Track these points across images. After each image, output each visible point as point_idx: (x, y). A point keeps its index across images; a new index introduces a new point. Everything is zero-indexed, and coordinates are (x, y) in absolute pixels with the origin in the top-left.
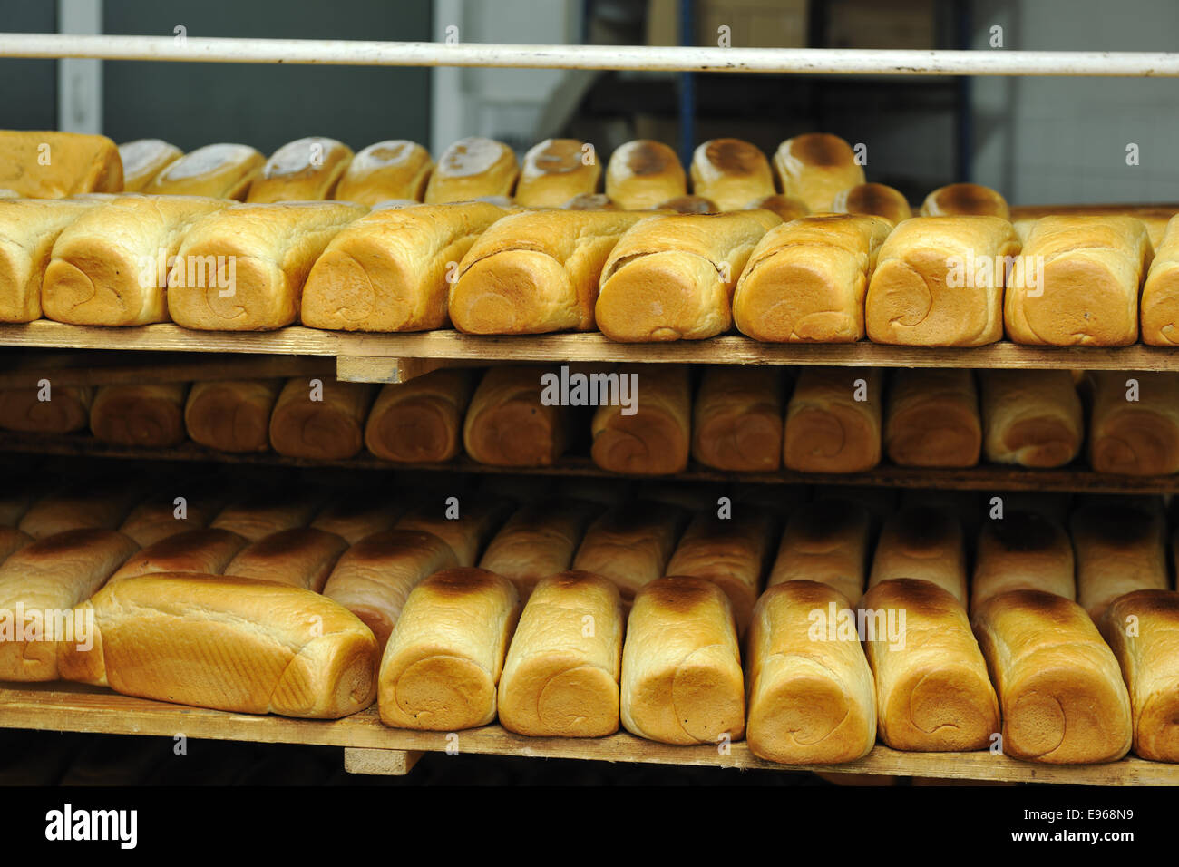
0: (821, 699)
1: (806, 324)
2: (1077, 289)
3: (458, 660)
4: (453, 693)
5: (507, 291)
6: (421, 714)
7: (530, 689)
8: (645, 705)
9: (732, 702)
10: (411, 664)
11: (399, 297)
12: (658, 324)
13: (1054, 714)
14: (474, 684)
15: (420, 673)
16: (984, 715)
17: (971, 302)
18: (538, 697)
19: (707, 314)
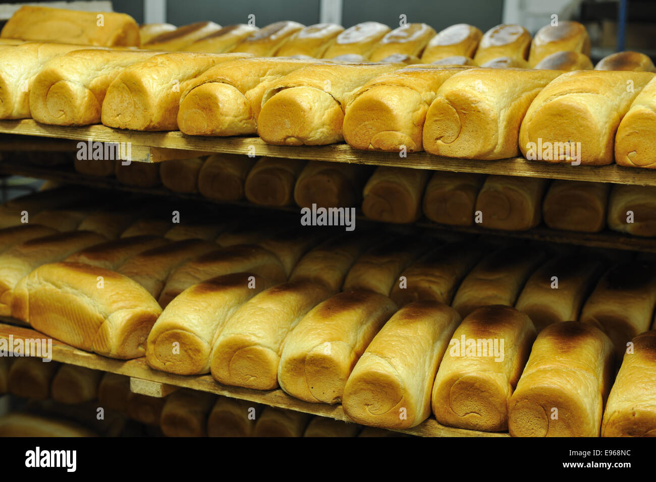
0: (384, 387)
1: (378, 138)
2: (564, 122)
3: (187, 333)
4: (185, 353)
5: (204, 108)
6: (168, 363)
7: (225, 356)
8: (289, 375)
9: (340, 379)
10: (162, 333)
11: (145, 109)
12: (288, 134)
13: (540, 416)
14: (196, 349)
15: (167, 339)
16: (499, 409)
17: (486, 129)
18: (230, 361)
19: (318, 129)
